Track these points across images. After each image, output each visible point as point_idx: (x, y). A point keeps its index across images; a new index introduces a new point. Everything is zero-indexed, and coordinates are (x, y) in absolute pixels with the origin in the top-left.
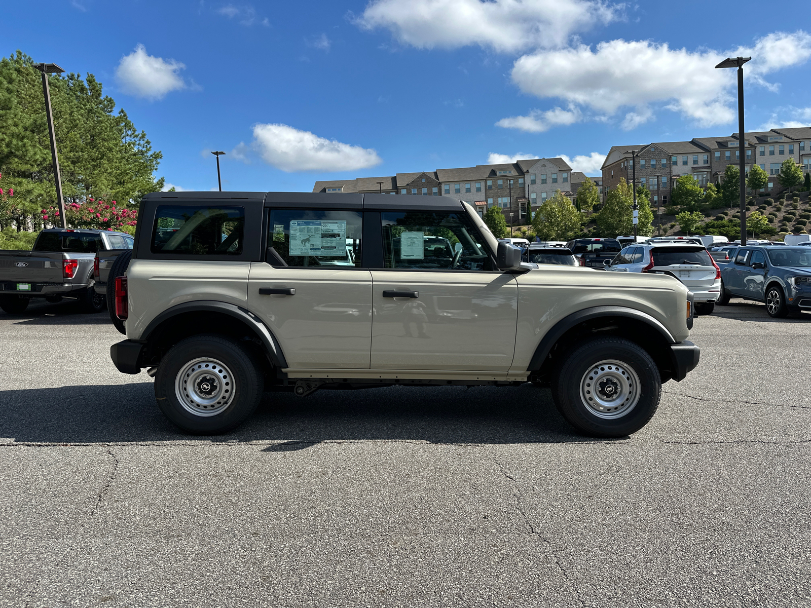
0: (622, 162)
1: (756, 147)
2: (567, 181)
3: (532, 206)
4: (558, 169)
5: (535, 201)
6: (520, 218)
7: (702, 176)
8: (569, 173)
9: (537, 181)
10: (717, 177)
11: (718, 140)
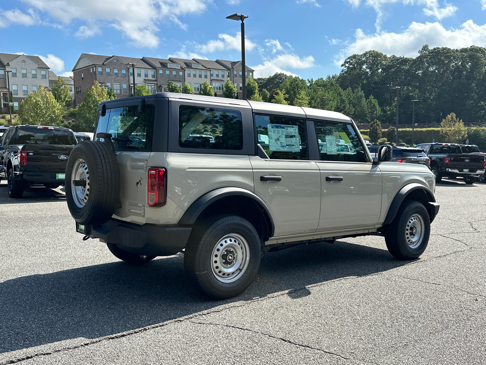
0: (91, 68)
1: (185, 70)
2: (46, 78)
3: (14, 96)
4: (37, 66)
5: (16, 92)
6: (2, 106)
7: (151, 87)
8: (47, 71)
9: (18, 74)
10: (162, 89)
11: (161, 61)
